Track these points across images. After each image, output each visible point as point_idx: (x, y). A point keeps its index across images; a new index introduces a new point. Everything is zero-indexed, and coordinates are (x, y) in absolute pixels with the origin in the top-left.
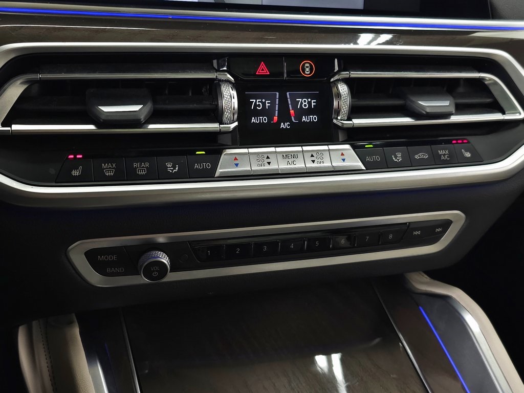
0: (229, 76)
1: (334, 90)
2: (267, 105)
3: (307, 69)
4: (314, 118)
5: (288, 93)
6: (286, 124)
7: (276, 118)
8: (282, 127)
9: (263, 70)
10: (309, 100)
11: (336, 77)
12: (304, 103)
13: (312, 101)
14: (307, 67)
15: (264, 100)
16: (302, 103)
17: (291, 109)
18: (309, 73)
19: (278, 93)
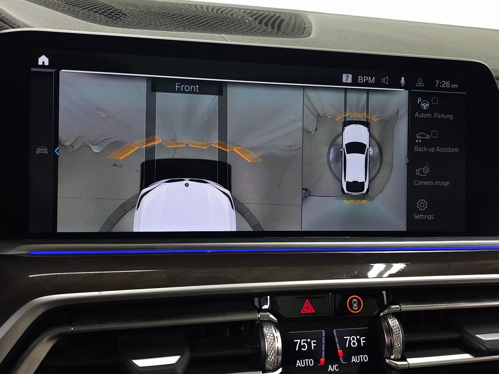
0: (272, 316)
1: (384, 325)
2: (313, 345)
3: (355, 305)
4: (364, 358)
5: (335, 331)
6: (335, 366)
7: (323, 359)
8: (330, 370)
9: (308, 308)
10: (358, 337)
11: (386, 311)
12: (353, 341)
13: (361, 338)
14: (355, 302)
15: (309, 340)
16: (350, 341)
17: (339, 348)
18: (357, 309)
19: (323, 331)
